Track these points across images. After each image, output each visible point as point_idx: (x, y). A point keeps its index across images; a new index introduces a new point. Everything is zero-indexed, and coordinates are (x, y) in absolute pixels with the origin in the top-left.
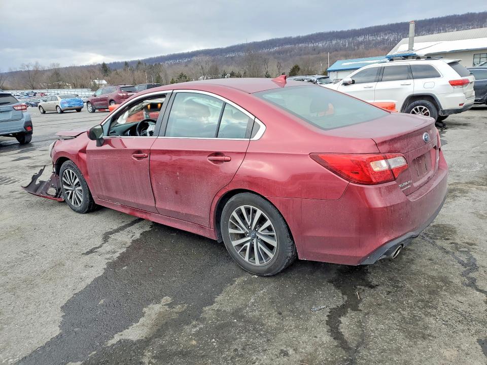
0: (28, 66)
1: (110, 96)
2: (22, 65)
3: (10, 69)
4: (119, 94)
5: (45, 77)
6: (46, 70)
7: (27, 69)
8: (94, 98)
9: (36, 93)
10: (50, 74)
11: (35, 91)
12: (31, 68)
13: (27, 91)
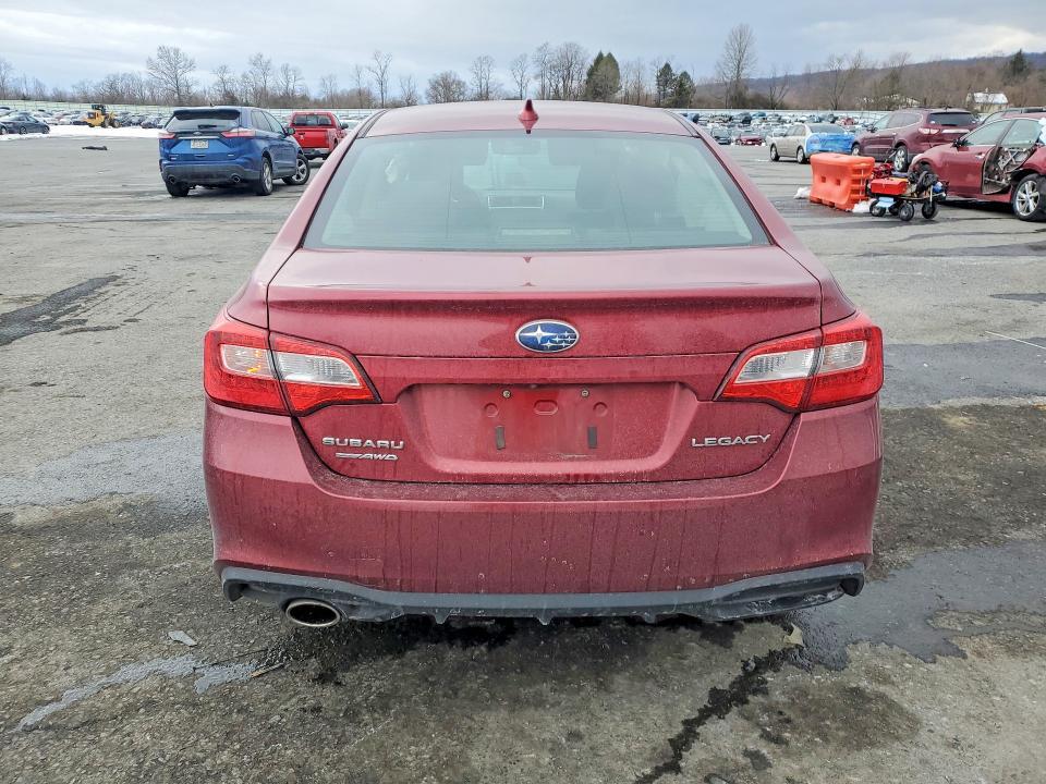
0: (840, 61)
1: (900, 134)
2: (831, 59)
3: (808, 66)
4: (921, 130)
5: (868, 83)
6: (878, 70)
7: (836, 67)
8: (869, 135)
9: (836, 118)
10: (879, 78)
11: (836, 114)
12: (846, 66)
13: (821, 114)
